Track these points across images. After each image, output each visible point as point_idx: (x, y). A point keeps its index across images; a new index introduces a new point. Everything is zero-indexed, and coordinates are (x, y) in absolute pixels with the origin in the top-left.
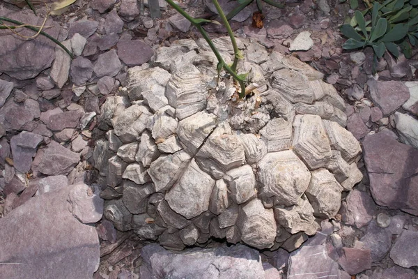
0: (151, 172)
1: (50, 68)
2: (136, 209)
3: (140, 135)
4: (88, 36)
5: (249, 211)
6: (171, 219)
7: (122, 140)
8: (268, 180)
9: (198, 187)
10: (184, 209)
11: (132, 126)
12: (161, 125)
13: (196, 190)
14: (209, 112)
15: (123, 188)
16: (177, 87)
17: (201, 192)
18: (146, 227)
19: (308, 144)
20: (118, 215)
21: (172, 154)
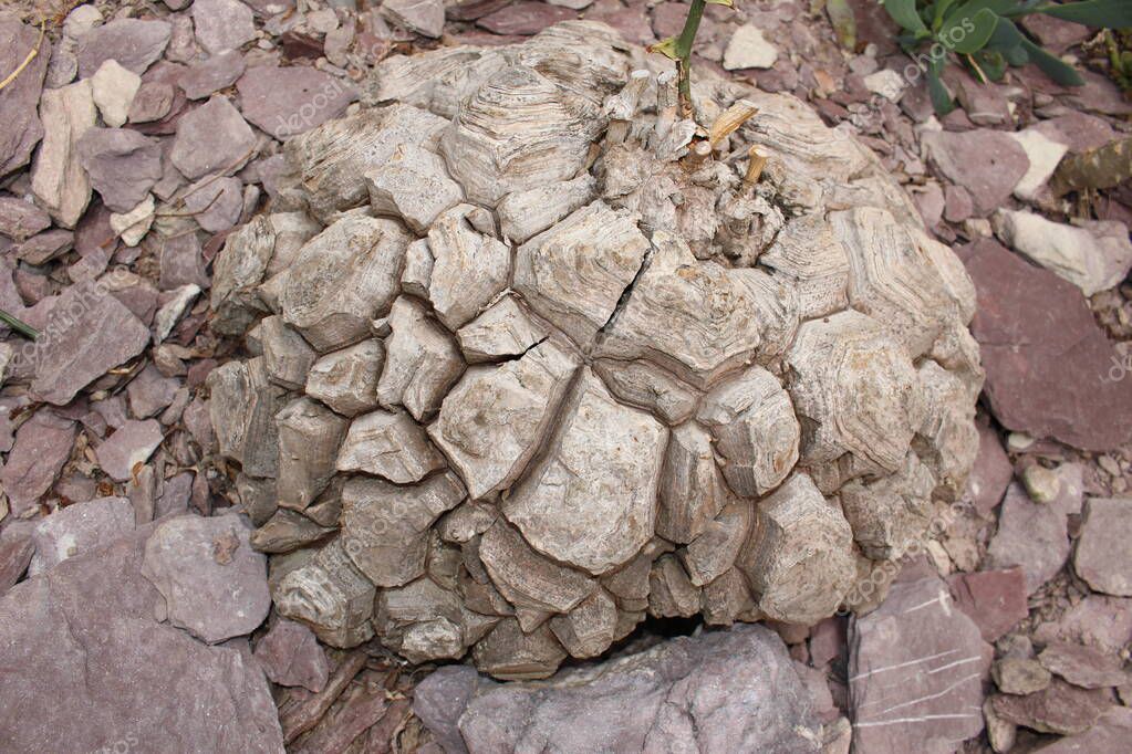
0: (448, 434)
1: (28, 168)
2: (395, 571)
3: (383, 311)
4: (143, 67)
5: (784, 515)
6: (533, 585)
7: (315, 344)
8: (831, 407)
9: (623, 459)
10: (584, 542)
11: (350, 283)
12: (461, 265)
13: (619, 472)
14: (614, 204)
15: (340, 506)
16: (492, 134)
17: (638, 473)
18: (431, 624)
19: (897, 286)
20: (329, 598)
21: (517, 357)
